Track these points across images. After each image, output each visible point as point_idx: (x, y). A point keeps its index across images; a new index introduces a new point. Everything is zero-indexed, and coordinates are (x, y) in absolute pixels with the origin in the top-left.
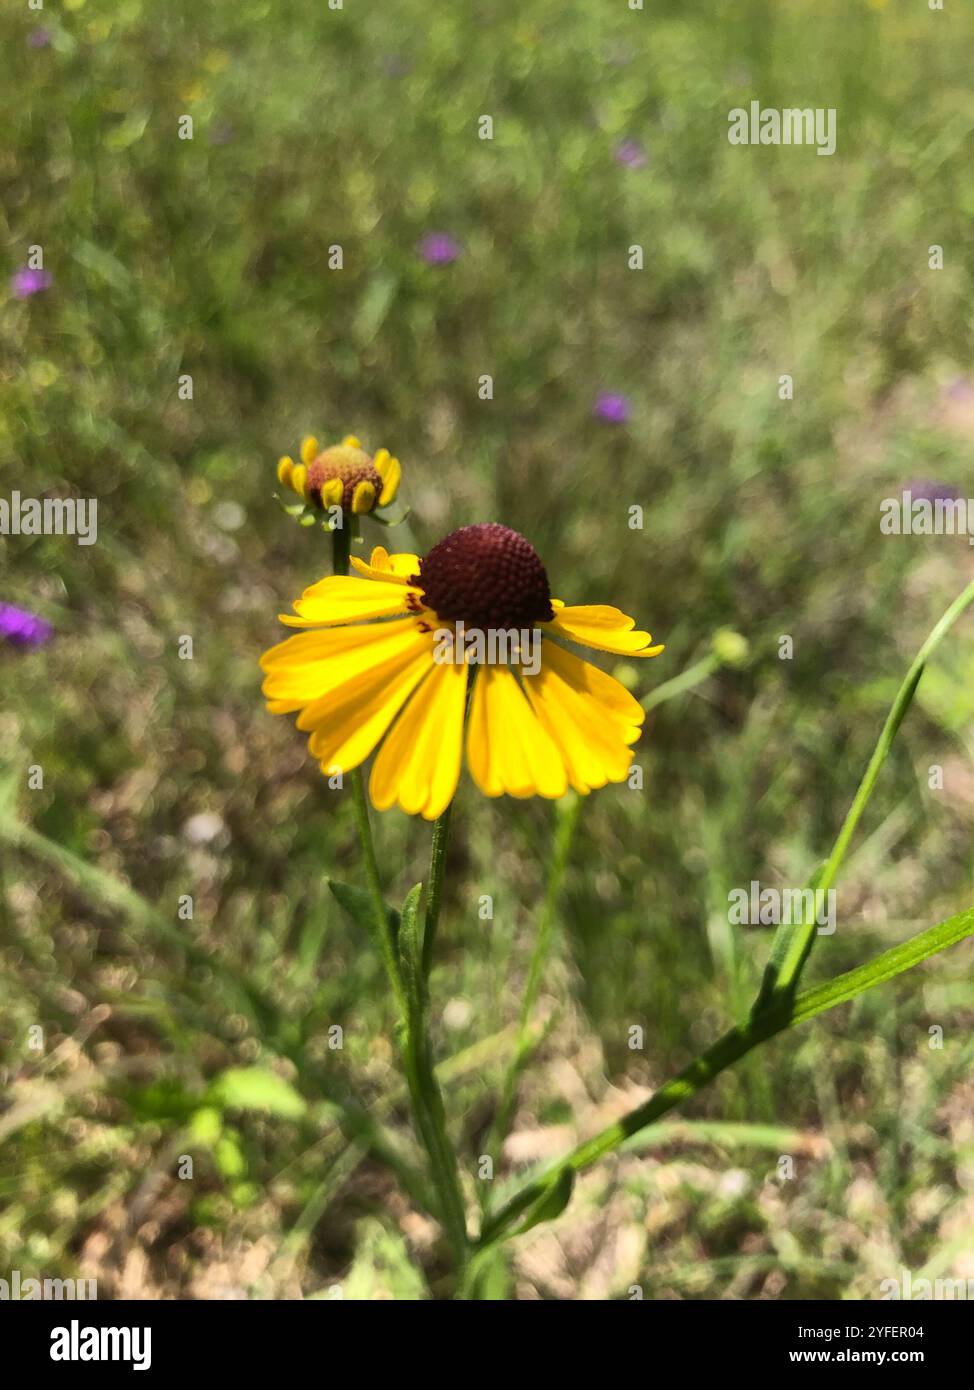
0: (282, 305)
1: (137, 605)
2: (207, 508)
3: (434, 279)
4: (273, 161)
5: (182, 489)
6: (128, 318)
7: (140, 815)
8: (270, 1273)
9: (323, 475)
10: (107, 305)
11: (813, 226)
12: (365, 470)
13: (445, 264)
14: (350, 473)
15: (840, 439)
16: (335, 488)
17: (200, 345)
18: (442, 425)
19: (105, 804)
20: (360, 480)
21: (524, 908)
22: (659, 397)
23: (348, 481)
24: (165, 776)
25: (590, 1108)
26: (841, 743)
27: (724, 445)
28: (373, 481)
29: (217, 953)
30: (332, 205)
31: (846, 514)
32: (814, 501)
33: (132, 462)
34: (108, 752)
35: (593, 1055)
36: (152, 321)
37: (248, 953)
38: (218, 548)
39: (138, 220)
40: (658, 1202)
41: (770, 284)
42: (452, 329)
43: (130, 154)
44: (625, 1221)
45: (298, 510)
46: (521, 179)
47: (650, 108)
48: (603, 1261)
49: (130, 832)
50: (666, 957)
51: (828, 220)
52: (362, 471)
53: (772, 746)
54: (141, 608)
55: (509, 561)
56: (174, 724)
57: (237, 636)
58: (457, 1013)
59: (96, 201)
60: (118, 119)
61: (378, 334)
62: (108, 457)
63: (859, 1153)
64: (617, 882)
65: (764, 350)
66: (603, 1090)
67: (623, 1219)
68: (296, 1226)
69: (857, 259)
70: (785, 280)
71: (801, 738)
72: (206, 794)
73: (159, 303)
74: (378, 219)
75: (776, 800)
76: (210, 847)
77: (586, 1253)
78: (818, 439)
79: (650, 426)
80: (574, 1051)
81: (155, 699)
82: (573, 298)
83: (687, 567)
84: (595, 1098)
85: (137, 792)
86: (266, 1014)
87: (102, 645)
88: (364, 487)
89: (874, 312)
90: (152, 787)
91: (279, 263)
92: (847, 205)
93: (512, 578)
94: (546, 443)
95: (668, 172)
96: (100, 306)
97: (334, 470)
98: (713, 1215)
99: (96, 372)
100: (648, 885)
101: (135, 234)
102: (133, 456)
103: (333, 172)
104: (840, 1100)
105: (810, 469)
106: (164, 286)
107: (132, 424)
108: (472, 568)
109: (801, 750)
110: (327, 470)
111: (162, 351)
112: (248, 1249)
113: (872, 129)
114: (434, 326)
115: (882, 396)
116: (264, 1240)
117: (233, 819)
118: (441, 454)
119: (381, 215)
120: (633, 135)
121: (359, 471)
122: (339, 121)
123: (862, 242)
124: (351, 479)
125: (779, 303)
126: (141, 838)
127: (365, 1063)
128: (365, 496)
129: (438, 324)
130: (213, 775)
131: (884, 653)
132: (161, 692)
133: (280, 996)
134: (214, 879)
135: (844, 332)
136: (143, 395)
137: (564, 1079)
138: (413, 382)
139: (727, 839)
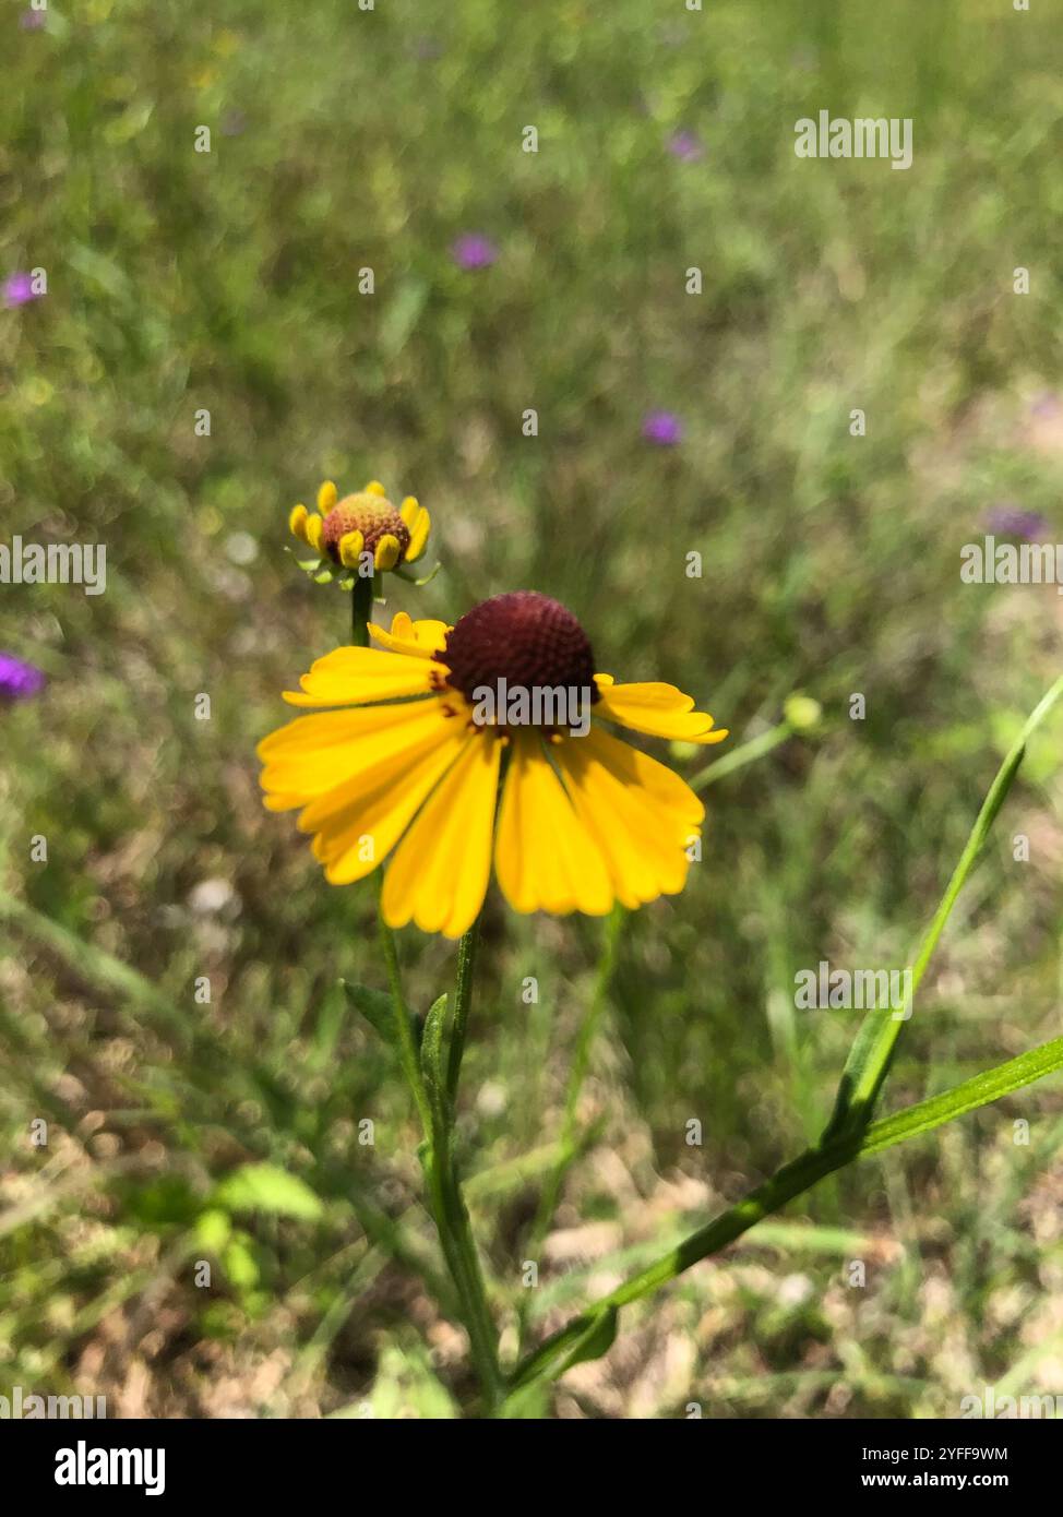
0: (299, 314)
1: (141, 648)
2: (217, 540)
3: (468, 285)
4: (290, 153)
5: (189, 517)
6: (130, 331)
7: (143, 878)
8: (286, 1390)
9: (341, 526)
10: (107, 314)
11: (885, 226)
12: (389, 520)
13: (480, 268)
14: (371, 524)
15: (915, 459)
16: (354, 540)
17: (212, 358)
18: (477, 445)
19: (104, 870)
20: (384, 533)
21: (565, 980)
22: (716, 416)
23: (369, 534)
24: (171, 835)
25: (637, 1203)
26: (914, 797)
27: (786, 467)
28: (398, 534)
29: (227, 1033)
30: (355, 202)
31: (921, 545)
32: (884, 531)
33: (134, 489)
34: (106, 811)
35: (641, 1144)
36: (156, 334)
37: (261, 1033)
38: (229, 584)
39: (142, 221)
40: (711, 1306)
41: (838, 290)
42: (488, 341)
43: (132, 147)
44: (677, 1327)
45: (314, 565)
46: (564, 172)
47: (707, 94)
48: (652, 1372)
49: (132, 900)
50: (722, 1039)
51: (901, 219)
52: (385, 522)
53: (840, 802)
54: (145, 651)
55: (548, 637)
56: (179, 781)
57: (248, 680)
58: (492, 1097)
59: (94, 197)
60: (119, 108)
61: (405, 347)
62: (107, 483)
63: (932, 1251)
64: (668, 951)
65: (831, 364)
66: (651, 1184)
67: (674, 1325)
68: (313, 1339)
69: (933, 262)
70: (853, 286)
71: (870, 793)
72: (217, 858)
73: (164, 313)
74: (406, 218)
75: (843, 860)
76: (219, 917)
77: (634, 1362)
78: (890, 461)
79: (705, 448)
80: (620, 1141)
81: (159, 752)
82: (623, 305)
83: (746, 604)
84: (644, 1193)
85: (140, 855)
86: (280, 1101)
87: (101, 692)
88: (388, 540)
89: (951, 320)
90: (156, 849)
91: (297, 268)
92: (922, 203)
93: (551, 656)
94: (592, 464)
95: (727, 166)
96: (98, 316)
97: (353, 520)
98: (772, 1322)
99: (95, 390)
100: (702, 955)
101: (140, 237)
102: (135, 483)
103: (357, 166)
104: (912, 1191)
105: (880, 495)
106: (171, 295)
107: (134, 447)
108: (505, 644)
109: (870, 807)
110: (346, 520)
111: (167, 366)
112: (262, 1362)
113: (950, 117)
114: (468, 337)
115: (960, 413)
116: (278, 1353)
117: (245, 885)
118: (475, 478)
119: (408, 214)
120: (687, 127)
121: (382, 521)
122: (365, 110)
123: (939, 243)
124: (373, 530)
125: (848, 310)
126: (143, 905)
127: (391, 1155)
128: (389, 550)
129: (474, 336)
130: (222, 836)
131: (961, 697)
132: (166, 744)
133: (295, 1081)
134: (225, 950)
135: (918, 344)
136: (147, 412)
137: (610, 1171)
138: (446, 398)
139: (789, 903)
